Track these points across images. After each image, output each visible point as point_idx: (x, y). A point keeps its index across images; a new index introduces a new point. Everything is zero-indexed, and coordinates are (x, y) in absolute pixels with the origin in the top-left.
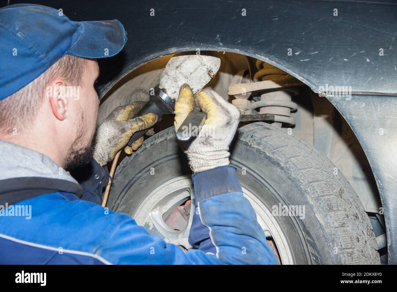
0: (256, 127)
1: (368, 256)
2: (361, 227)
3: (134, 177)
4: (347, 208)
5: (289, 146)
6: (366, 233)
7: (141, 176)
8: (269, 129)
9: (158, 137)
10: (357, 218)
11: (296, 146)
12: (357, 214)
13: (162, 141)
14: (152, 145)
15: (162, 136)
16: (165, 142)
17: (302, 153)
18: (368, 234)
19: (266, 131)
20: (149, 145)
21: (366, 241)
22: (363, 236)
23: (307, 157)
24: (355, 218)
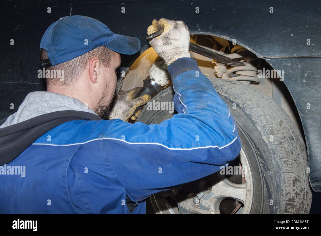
0: (225, 83)
1: (300, 164)
2: (295, 145)
3: (150, 119)
4: (285, 133)
5: (247, 94)
6: (299, 149)
7: (154, 118)
8: (234, 83)
9: (164, 92)
10: (292, 139)
11: (252, 94)
12: (292, 136)
13: (166, 95)
14: (160, 97)
15: (167, 91)
16: (168, 95)
17: (255, 98)
18: (301, 149)
19: (232, 85)
20: (159, 98)
21: (298, 154)
22: (297, 151)
23: (258, 100)
24: (291, 139)
